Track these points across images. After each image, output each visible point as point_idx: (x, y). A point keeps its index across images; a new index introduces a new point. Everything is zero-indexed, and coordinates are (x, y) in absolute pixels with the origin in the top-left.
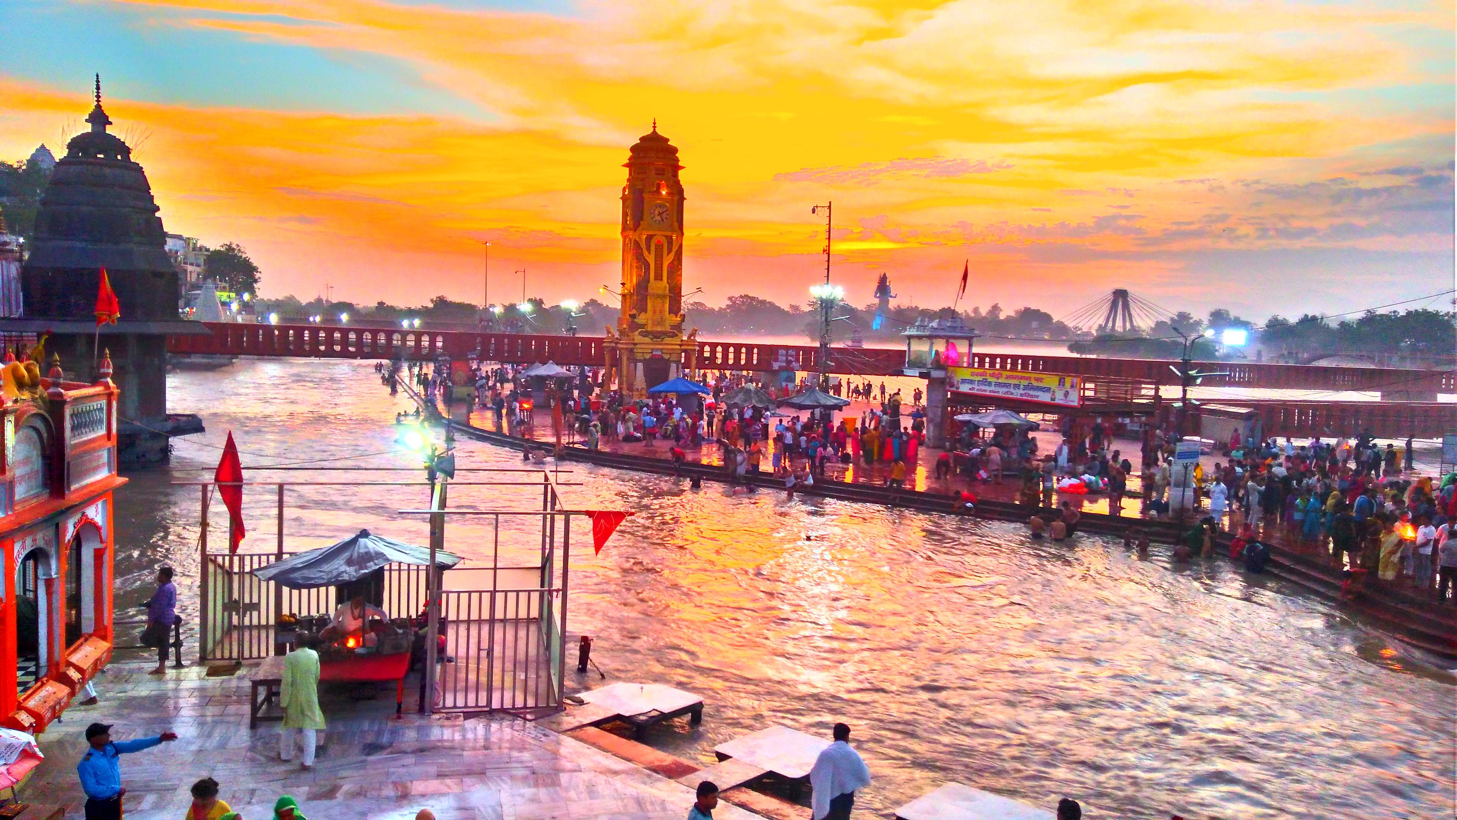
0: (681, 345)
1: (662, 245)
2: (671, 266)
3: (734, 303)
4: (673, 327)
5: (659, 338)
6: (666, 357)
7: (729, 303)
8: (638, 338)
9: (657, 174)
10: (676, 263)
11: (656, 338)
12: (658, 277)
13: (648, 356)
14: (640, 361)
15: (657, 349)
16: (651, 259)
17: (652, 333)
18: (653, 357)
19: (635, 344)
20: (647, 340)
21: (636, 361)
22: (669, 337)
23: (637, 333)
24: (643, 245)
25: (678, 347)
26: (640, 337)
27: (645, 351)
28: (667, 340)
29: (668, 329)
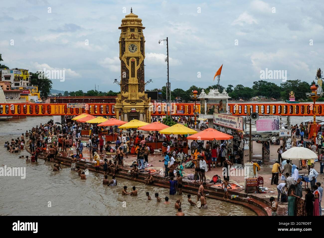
0: (144, 106)
1: (134, 62)
2: (139, 70)
3: (256, 84)
4: (140, 98)
5: (134, 103)
6: (138, 111)
7: (254, 85)
8: (124, 103)
9: (131, 31)
10: (141, 69)
11: (133, 103)
12: (133, 76)
13: (129, 111)
14: (126, 113)
15: (134, 108)
16: (129, 68)
17: (131, 101)
18: (132, 112)
19: (123, 106)
20: (129, 104)
21: (124, 114)
22: (139, 102)
23: (124, 101)
24: (126, 62)
25: (143, 107)
26: (126, 103)
27: (128, 109)
28: (138, 104)
29: (138, 99)
